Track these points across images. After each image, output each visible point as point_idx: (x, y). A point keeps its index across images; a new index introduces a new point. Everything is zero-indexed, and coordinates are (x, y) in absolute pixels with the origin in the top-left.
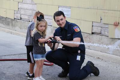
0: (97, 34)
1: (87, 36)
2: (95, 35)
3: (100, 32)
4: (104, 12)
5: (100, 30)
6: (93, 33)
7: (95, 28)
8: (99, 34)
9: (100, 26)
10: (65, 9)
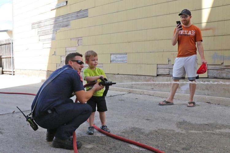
0: (163, 75)
1: (150, 79)
2: (161, 77)
3: (168, 74)
4: (172, 54)
5: (168, 71)
6: (158, 75)
7: (161, 69)
8: (166, 75)
9: (167, 67)
10: (119, 55)
